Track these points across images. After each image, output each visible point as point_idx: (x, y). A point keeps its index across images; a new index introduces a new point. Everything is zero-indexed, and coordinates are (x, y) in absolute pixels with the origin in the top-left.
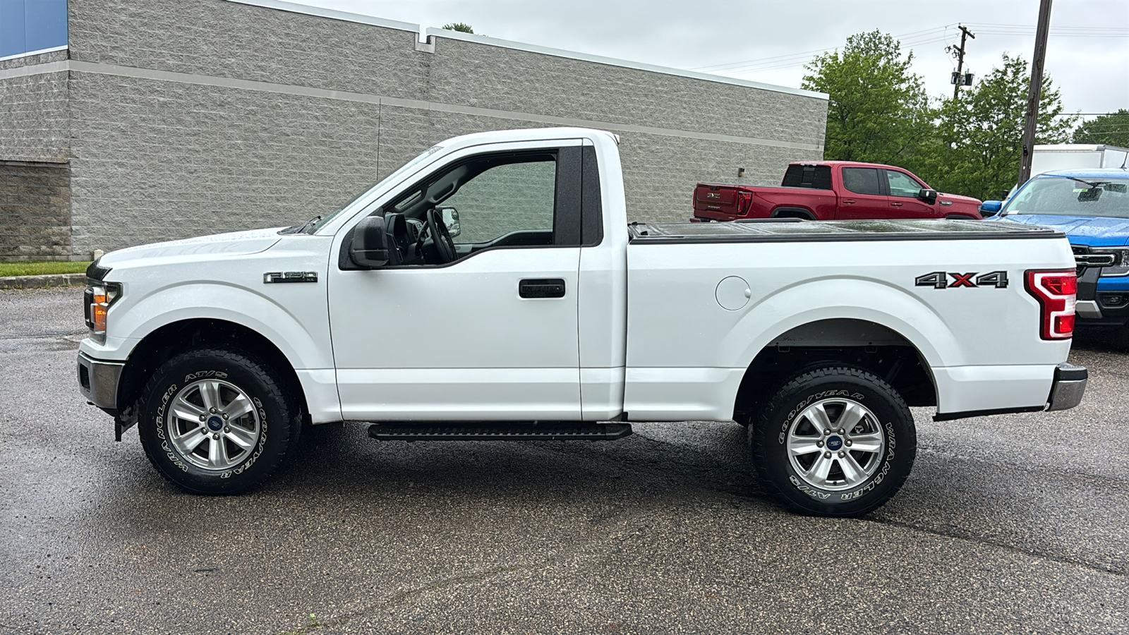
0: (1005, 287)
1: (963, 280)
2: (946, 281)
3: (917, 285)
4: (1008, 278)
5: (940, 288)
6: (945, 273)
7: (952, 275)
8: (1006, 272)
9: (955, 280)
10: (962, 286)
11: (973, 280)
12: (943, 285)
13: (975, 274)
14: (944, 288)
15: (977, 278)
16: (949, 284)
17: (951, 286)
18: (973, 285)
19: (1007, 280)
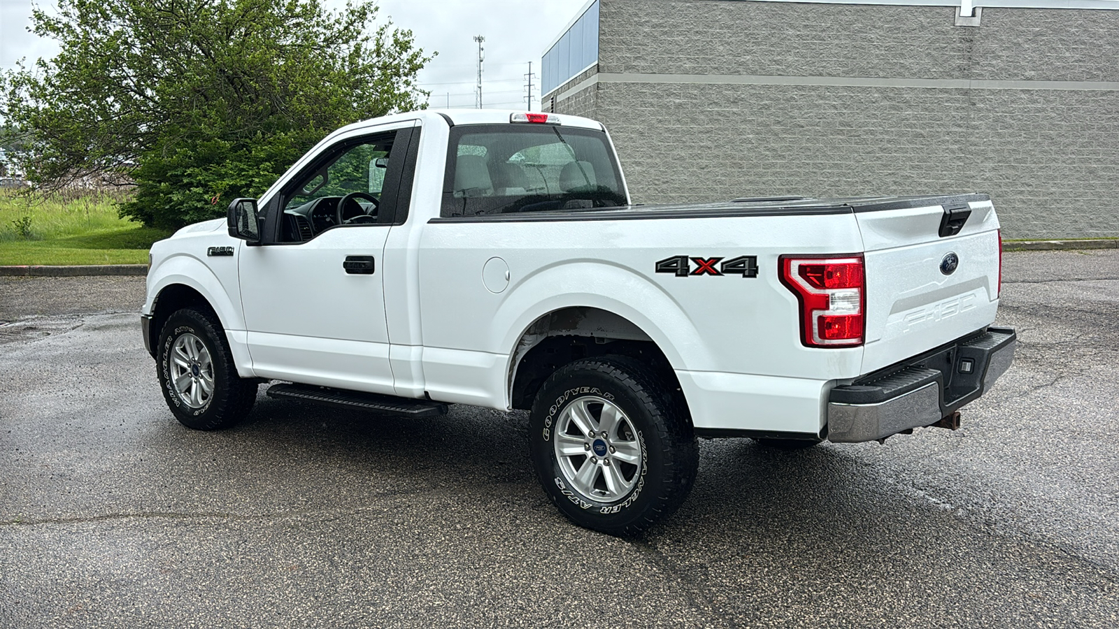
0: (755, 276)
1: (706, 266)
2: (689, 267)
3: (657, 271)
4: (758, 265)
5: (681, 275)
6: (686, 258)
7: (694, 259)
8: (755, 258)
9: (697, 266)
10: (706, 274)
11: (718, 267)
12: (685, 272)
13: (721, 259)
14: (686, 275)
15: (722, 264)
16: (691, 271)
17: (693, 273)
18: (718, 273)
19: (757, 268)
